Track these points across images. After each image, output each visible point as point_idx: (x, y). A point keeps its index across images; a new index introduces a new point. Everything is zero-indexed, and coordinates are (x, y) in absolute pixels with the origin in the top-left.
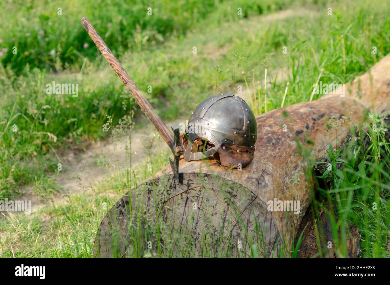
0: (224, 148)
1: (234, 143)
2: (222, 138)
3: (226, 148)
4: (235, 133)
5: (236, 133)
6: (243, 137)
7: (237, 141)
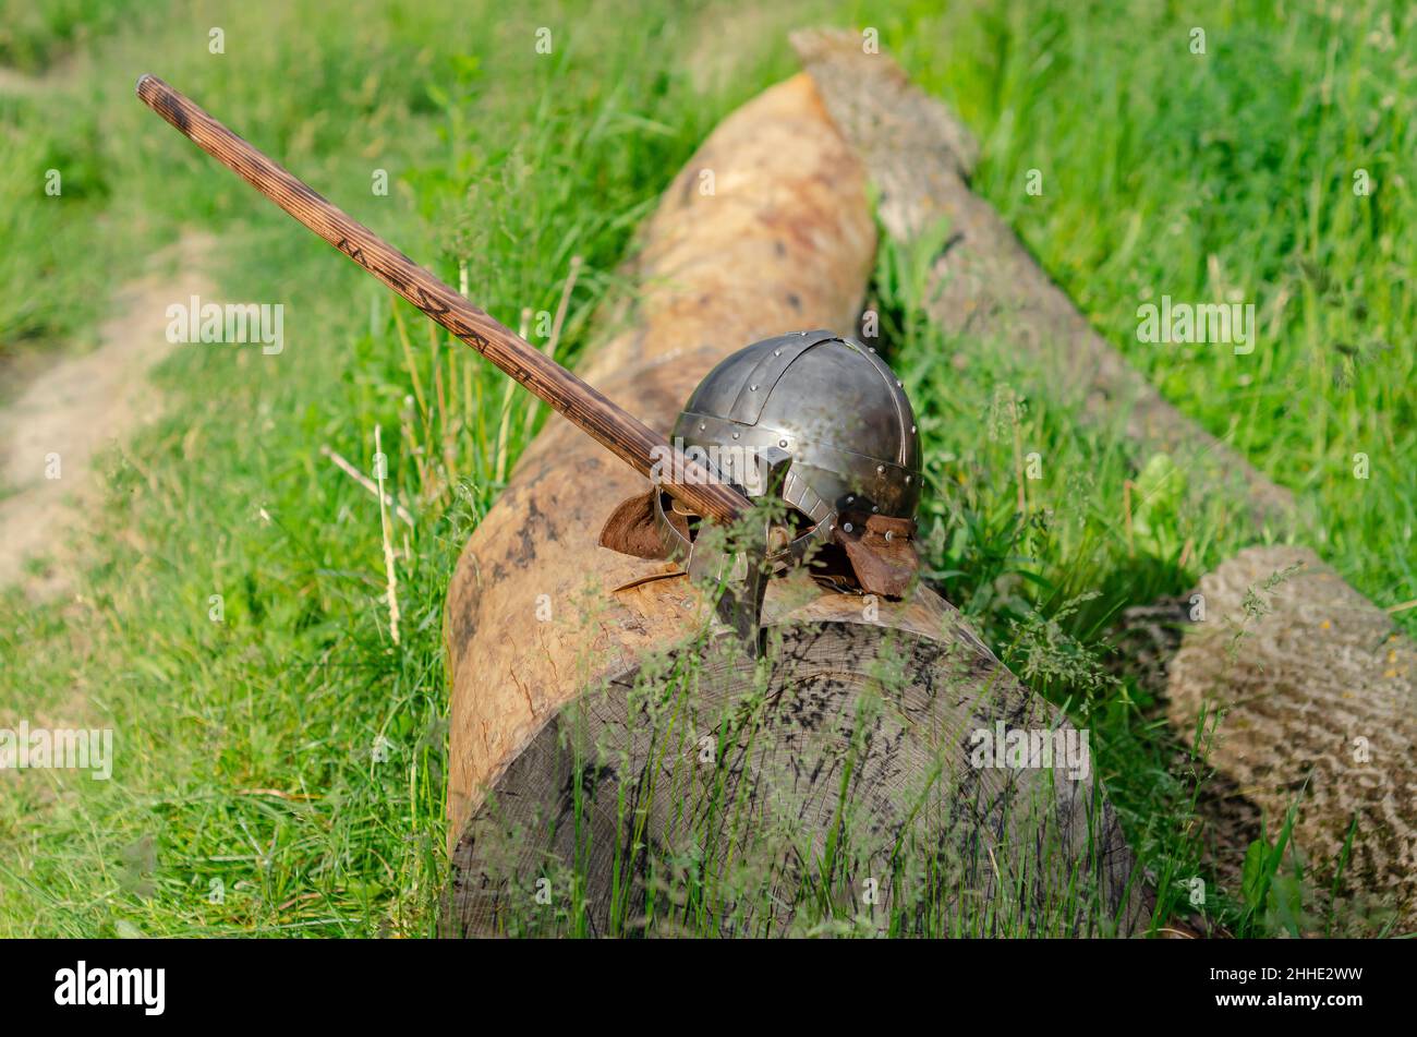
0: (848, 526)
1: (875, 508)
2: (835, 492)
3: (855, 526)
4: (880, 469)
5: (884, 472)
6: (901, 483)
7: (886, 500)
